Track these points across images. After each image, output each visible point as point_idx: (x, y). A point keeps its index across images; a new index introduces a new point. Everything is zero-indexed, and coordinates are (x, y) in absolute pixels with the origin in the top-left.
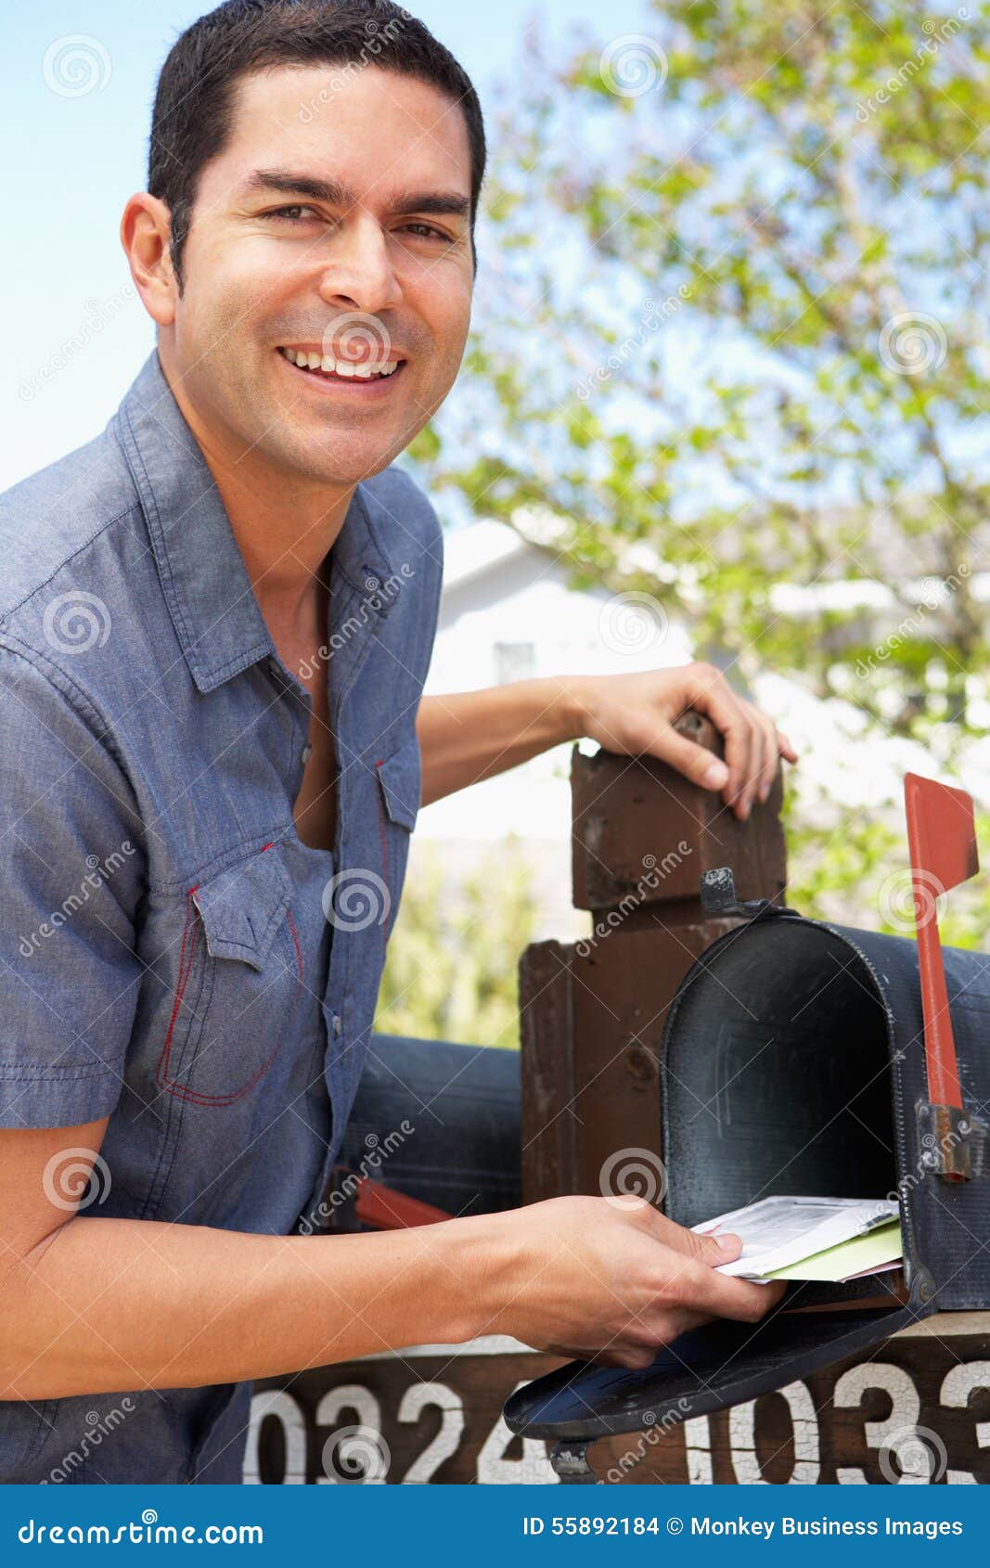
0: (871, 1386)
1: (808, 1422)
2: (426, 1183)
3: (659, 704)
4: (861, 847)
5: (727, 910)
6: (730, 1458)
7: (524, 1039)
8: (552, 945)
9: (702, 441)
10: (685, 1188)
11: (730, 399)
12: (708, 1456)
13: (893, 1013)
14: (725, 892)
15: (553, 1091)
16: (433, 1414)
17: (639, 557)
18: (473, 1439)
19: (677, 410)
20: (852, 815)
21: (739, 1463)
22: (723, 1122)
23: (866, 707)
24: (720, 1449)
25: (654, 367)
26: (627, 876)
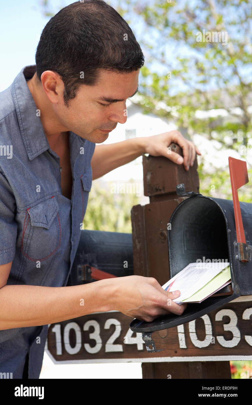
0: (225, 315)
1: (209, 325)
2: (109, 268)
3: (164, 142)
4: (221, 178)
5: (183, 195)
6: (189, 335)
7: (133, 230)
8: (139, 206)
9: (176, 74)
10: (175, 267)
11: (183, 62)
12: (184, 334)
13: (227, 219)
14: (183, 190)
15: (141, 244)
16: (113, 327)
17: (161, 105)
18: (123, 333)
19: (170, 66)
20: (218, 170)
21: (192, 336)
22: (185, 249)
23: (222, 142)
24: (187, 332)
25: (163, 54)
26: (158, 187)
